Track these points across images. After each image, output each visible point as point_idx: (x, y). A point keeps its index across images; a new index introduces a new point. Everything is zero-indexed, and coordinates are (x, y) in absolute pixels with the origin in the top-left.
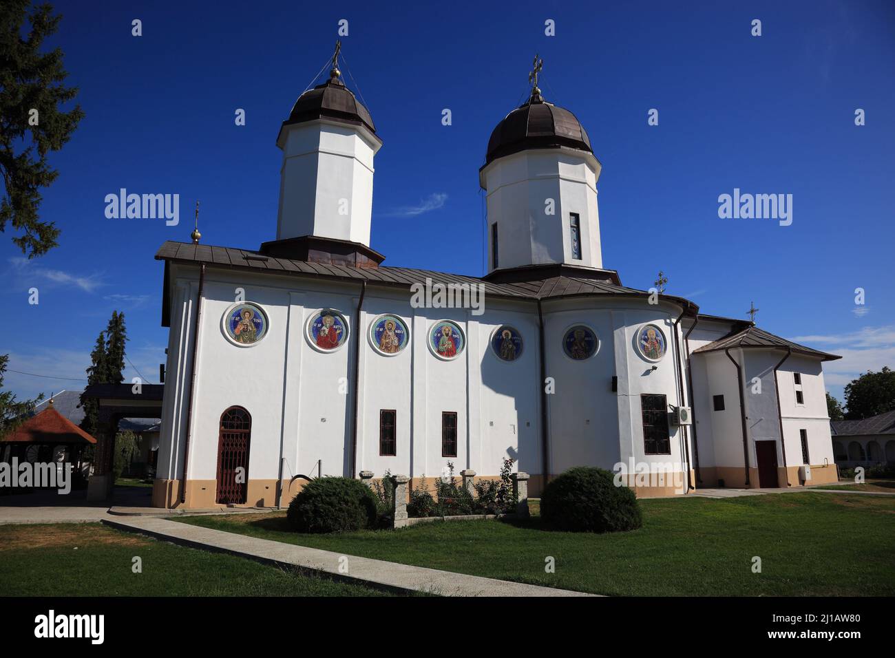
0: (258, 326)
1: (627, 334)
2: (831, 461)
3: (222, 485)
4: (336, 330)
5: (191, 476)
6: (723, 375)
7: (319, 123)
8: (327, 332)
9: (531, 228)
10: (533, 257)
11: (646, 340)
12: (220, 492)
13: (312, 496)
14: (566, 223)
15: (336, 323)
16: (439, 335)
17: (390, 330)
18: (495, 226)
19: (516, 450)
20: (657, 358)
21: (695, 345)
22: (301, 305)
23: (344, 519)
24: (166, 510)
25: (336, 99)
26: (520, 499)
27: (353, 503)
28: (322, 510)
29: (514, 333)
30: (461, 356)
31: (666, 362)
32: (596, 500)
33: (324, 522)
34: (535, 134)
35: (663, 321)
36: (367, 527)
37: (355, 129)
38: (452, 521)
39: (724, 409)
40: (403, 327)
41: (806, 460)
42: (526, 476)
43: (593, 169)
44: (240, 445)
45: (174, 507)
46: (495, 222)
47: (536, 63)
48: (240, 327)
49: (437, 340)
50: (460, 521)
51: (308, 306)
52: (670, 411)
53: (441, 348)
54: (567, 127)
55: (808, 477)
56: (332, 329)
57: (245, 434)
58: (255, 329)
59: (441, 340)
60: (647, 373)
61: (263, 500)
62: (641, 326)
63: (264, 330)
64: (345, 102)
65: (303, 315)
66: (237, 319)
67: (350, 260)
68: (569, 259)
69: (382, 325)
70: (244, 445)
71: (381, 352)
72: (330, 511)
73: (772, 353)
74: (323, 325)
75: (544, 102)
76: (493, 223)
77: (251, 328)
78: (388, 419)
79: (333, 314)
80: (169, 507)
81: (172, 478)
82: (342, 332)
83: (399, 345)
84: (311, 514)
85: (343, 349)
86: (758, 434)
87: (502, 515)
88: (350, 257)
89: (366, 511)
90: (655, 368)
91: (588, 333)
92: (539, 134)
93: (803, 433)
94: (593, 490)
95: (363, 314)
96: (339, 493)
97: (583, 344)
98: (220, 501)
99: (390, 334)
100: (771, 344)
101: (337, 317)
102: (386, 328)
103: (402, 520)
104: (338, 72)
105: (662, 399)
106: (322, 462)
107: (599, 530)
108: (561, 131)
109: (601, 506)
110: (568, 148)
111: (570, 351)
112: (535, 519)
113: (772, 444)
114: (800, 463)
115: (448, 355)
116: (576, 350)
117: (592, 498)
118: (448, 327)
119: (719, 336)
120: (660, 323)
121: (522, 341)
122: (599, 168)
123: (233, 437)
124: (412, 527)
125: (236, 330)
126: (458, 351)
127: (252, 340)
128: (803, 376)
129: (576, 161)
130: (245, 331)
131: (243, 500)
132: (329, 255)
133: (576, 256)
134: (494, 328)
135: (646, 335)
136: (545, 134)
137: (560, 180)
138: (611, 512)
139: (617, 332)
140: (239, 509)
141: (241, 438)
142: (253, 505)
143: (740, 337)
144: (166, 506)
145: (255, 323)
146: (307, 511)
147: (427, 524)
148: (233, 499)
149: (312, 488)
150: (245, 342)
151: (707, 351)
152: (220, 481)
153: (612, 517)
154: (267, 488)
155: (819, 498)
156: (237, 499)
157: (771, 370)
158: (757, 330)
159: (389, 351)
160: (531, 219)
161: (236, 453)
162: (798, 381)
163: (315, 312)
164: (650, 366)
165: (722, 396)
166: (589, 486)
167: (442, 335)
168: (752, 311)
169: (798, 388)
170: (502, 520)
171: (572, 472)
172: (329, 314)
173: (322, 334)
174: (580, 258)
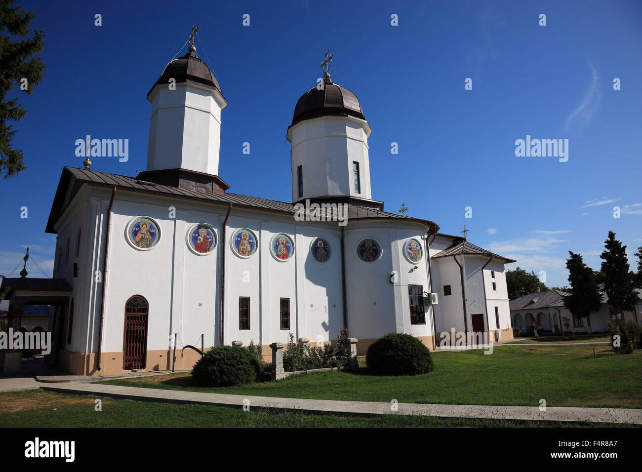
0: (152, 234)
1: (399, 245)
2: (510, 326)
3: (127, 355)
4: (208, 239)
5: (104, 349)
6: (451, 272)
7: (186, 86)
8: (202, 240)
9: (328, 171)
10: (329, 190)
11: (411, 249)
12: (125, 361)
13: (216, 360)
14: (351, 168)
15: (208, 234)
16: (277, 244)
17: (245, 239)
18: (300, 168)
19: (328, 324)
20: (417, 261)
21: (433, 252)
22: (184, 220)
23: (242, 376)
24: (85, 377)
25: (197, 69)
26: (353, 356)
27: (247, 364)
28: (226, 370)
29: (325, 243)
30: (291, 259)
31: (422, 263)
32: (408, 354)
33: (228, 378)
34: (330, 106)
35: (420, 237)
36: (256, 381)
37: (210, 92)
38: (312, 373)
39: (451, 294)
40: (254, 237)
41: (498, 327)
42: (356, 340)
43: (366, 132)
44: (140, 324)
45: (91, 374)
46: (301, 164)
47: (327, 56)
48: (139, 236)
49: (276, 247)
50: (318, 373)
51: (189, 221)
52: (424, 296)
53: (278, 252)
54: (351, 103)
55: (500, 336)
56: (205, 238)
57: (144, 316)
58: (150, 237)
59: (279, 247)
60: (412, 271)
61: (158, 365)
62: (408, 240)
63: (157, 238)
64: (203, 72)
65: (186, 228)
66: (137, 229)
67: (208, 187)
68: (353, 193)
69: (239, 236)
70: (143, 325)
71: (238, 254)
72: (232, 370)
73: (481, 258)
74: (199, 235)
75: (334, 84)
76: (299, 165)
77: (148, 236)
78: (244, 303)
79: (206, 227)
80: (87, 374)
81: (89, 351)
82: (212, 241)
83: (251, 250)
84: (217, 373)
85: (213, 253)
86: (473, 310)
87: (342, 367)
88: (209, 186)
89: (255, 369)
90: (416, 268)
91: (375, 244)
92: (333, 106)
93: (496, 308)
94: (405, 347)
95: (227, 227)
96: (236, 357)
97: (371, 252)
98: (126, 368)
99: (245, 242)
100: (481, 252)
101: (209, 230)
102: (243, 238)
103: (281, 374)
104: (194, 48)
105: (420, 287)
106: (204, 335)
107: (412, 374)
108: (347, 105)
109: (412, 358)
110: (353, 117)
111: (362, 256)
112: (363, 369)
113: (481, 316)
114: (496, 328)
115: (283, 258)
116: (366, 255)
117: (406, 353)
118: (283, 239)
119: (446, 247)
120: (418, 238)
121: (330, 248)
122: (370, 131)
123: (135, 319)
124: (288, 378)
125: (137, 238)
126: (290, 254)
127: (149, 246)
128: (496, 273)
129: (357, 126)
130: (143, 238)
131: (143, 366)
132: (194, 183)
133: (357, 191)
134: (312, 239)
135: (411, 246)
136: (338, 106)
137: (347, 139)
138: (418, 361)
139: (393, 244)
140: (140, 373)
141: (141, 319)
142: (151, 369)
143: (459, 247)
144: (85, 374)
145: (150, 233)
146: (214, 371)
147: (296, 376)
148: (135, 366)
149: (215, 355)
150: (143, 247)
151: (441, 257)
152: (125, 352)
153: (419, 365)
154: (161, 356)
155: (514, 349)
156: (138, 366)
157: (480, 269)
158: (468, 243)
159: (244, 255)
160: (327, 164)
161: (137, 330)
162: (493, 277)
163: (194, 226)
164: (413, 266)
165: (450, 286)
166: (402, 345)
167: (279, 244)
168: (465, 231)
169: (493, 280)
170: (343, 371)
171: (388, 337)
172: (203, 227)
173: (199, 242)
174: (359, 192)
